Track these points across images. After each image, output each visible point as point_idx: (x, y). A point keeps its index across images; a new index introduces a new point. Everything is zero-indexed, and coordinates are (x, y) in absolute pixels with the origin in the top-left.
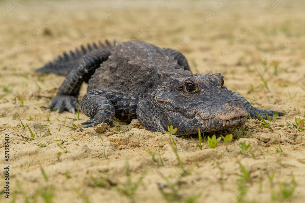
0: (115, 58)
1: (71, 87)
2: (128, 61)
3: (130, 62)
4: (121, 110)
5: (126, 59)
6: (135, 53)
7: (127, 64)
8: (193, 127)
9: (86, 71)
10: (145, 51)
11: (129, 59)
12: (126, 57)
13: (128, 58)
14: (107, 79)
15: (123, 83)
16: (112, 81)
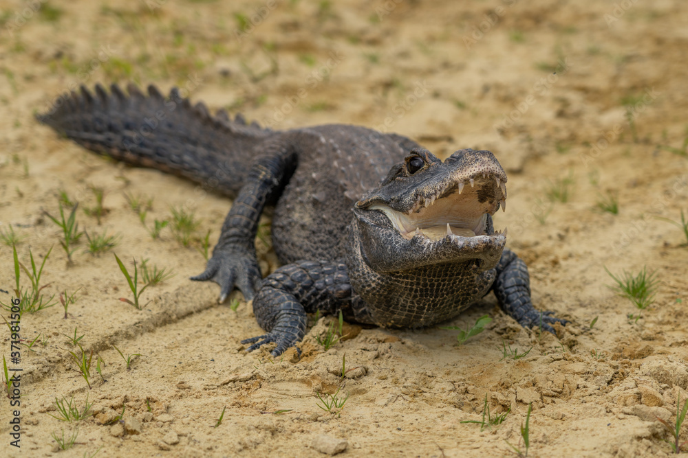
0: (323, 180)
1: (255, 210)
2: (344, 190)
3: (347, 194)
4: (324, 293)
5: (341, 187)
6: (358, 174)
7: (342, 197)
8: (408, 252)
9: (275, 181)
10: (378, 171)
11: (346, 188)
12: (342, 182)
13: (345, 185)
14: (307, 224)
15: (330, 233)
16: (315, 227)
